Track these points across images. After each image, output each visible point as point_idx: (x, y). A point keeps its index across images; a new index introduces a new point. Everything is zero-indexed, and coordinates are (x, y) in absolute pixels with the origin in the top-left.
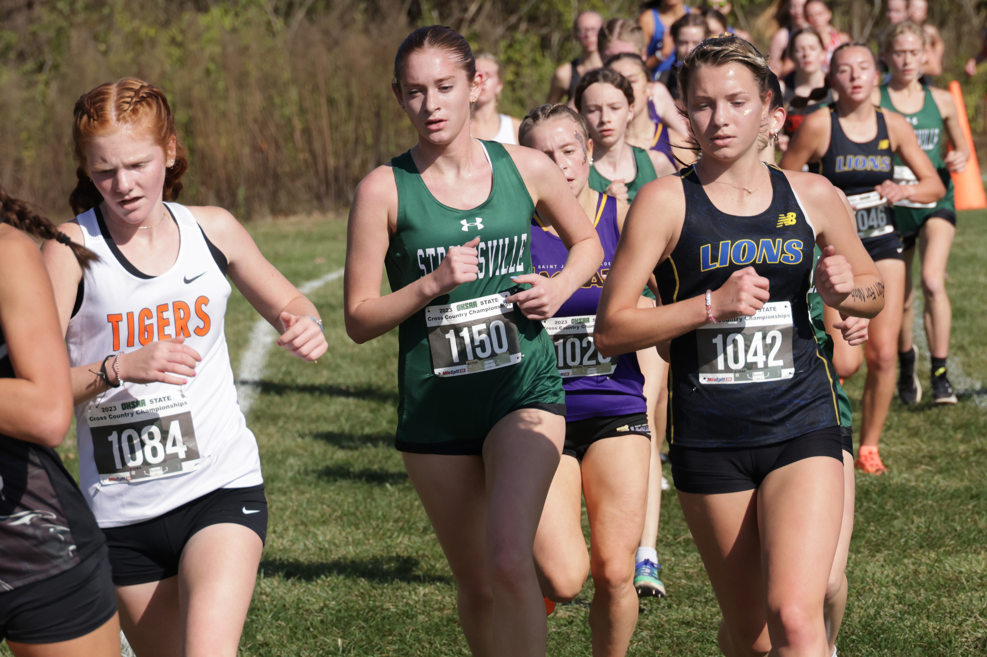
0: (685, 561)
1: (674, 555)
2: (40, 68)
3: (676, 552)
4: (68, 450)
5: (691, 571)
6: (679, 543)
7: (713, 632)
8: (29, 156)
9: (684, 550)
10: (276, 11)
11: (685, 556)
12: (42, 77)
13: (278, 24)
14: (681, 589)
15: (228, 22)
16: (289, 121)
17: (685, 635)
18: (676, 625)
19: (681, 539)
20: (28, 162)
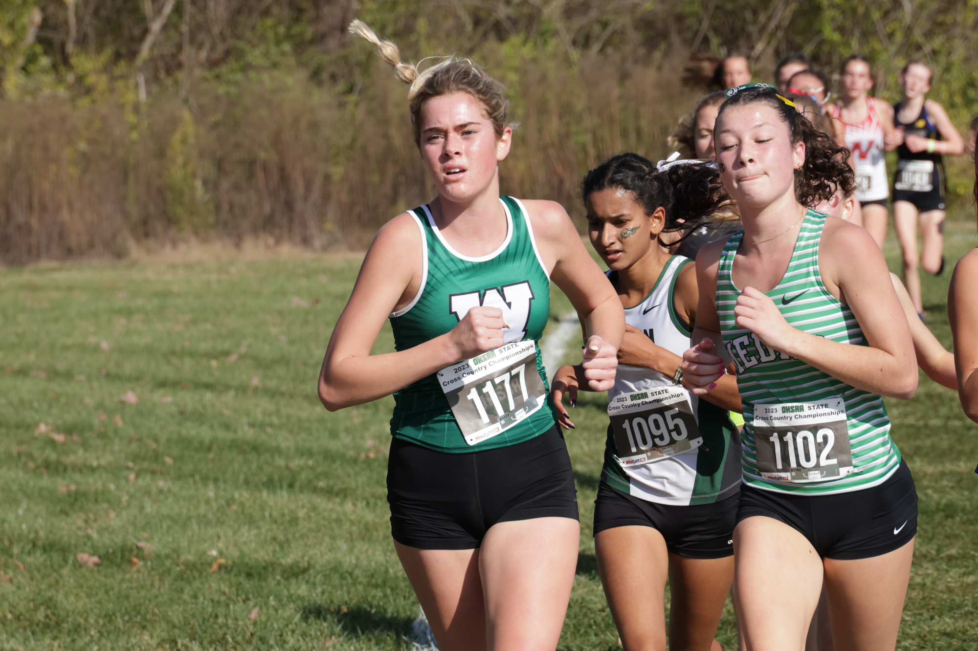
0: (947, 576)
1: (938, 569)
2: (350, 90)
3: (939, 567)
4: (369, 450)
5: (953, 585)
6: (942, 558)
7: (972, 643)
8: (337, 171)
9: (947, 565)
10: (574, 43)
11: (947, 571)
12: (353, 98)
13: (575, 54)
14: (943, 603)
15: (527, 51)
16: (584, 149)
17: (946, 645)
18: (937, 636)
19: (943, 555)
20: (336, 178)
